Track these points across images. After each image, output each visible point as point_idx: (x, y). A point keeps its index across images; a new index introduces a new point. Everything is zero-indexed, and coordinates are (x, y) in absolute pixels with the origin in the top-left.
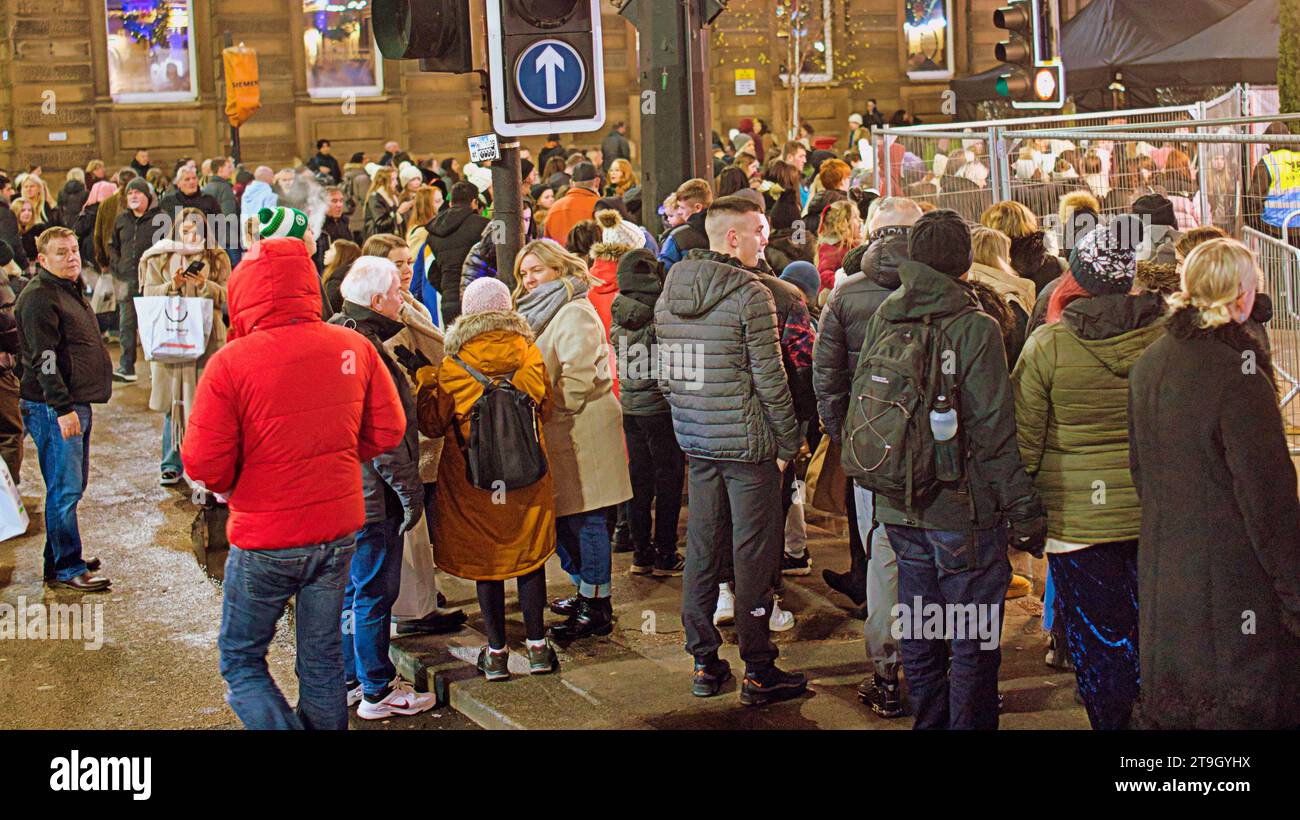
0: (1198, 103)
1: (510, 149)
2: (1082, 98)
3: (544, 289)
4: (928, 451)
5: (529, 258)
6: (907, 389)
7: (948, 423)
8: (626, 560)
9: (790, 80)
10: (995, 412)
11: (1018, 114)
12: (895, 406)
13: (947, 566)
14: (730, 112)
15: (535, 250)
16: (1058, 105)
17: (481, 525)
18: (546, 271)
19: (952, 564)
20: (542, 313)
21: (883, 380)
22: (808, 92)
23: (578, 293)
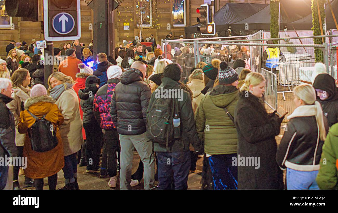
0: (250, 35)
1: (50, 45)
2: (220, 33)
3: (57, 87)
4: (172, 130)
5: (52, 78)
6: (167, 113)
7: (178, 122)
8: (84, 169)
9: (139, 26)
10: (190, 118)
11: (202, 37)
12: (164, 118)
13: (176, 162)
14: (122, 35)
15: (54, 76)
16: (213, 35)
17: (36, 161)
18: (59, 82)
19: (177, 161)
20: (57, 94)
21: (160, 111)
22: (145, 29)
23: (68, 88)
